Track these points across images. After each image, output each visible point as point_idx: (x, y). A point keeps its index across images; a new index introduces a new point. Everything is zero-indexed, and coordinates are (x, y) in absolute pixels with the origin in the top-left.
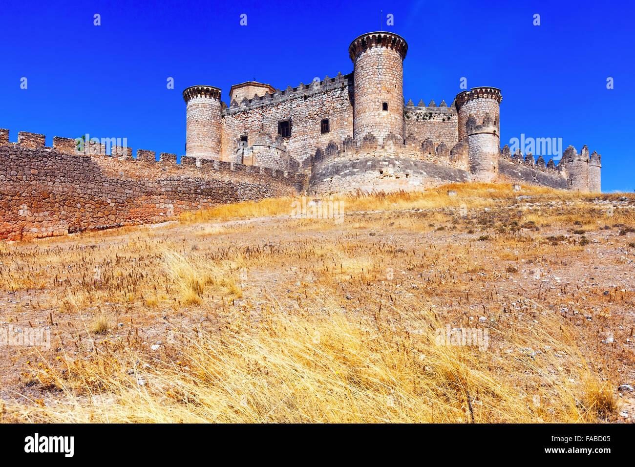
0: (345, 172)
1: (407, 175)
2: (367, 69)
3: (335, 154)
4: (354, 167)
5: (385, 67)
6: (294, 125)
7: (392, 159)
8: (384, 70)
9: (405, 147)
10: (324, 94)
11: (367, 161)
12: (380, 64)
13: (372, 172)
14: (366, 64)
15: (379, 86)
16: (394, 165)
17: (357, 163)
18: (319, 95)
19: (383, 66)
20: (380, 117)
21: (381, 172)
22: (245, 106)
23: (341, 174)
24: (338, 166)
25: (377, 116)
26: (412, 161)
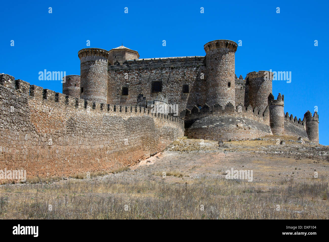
0: (217, 123)
1: (249, 128)
2: (219, 60)
3: (209, 112)
4: (222, 121)
5: (229, 61)
6: (164, 85)
7: (242, 118)
8: (228, 62)
9: (247, 112)
10: (185, 68)
11: (229, 119)
12: (226, 59)
13: (233, 125)
14: (219, 58)
15: (226, 72)
16: (243, 122)
17: (223, 119)
18: (181, 68)
19: (228, 60)
20: (227, 90)
21: (237, 126)
22: (127, 67)
23: (215, 124)
24: (211, 120)
25: (225, 90)
26: (250, 120)
